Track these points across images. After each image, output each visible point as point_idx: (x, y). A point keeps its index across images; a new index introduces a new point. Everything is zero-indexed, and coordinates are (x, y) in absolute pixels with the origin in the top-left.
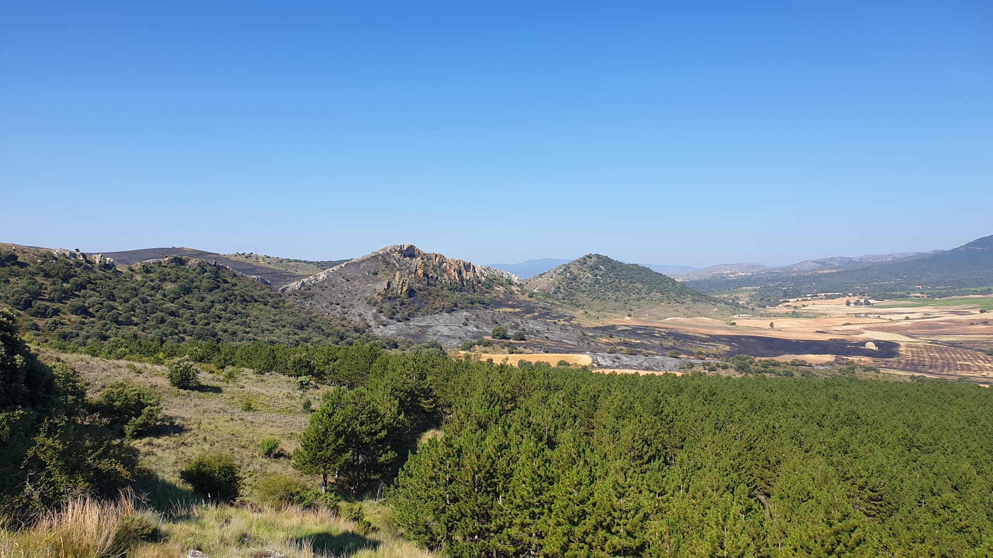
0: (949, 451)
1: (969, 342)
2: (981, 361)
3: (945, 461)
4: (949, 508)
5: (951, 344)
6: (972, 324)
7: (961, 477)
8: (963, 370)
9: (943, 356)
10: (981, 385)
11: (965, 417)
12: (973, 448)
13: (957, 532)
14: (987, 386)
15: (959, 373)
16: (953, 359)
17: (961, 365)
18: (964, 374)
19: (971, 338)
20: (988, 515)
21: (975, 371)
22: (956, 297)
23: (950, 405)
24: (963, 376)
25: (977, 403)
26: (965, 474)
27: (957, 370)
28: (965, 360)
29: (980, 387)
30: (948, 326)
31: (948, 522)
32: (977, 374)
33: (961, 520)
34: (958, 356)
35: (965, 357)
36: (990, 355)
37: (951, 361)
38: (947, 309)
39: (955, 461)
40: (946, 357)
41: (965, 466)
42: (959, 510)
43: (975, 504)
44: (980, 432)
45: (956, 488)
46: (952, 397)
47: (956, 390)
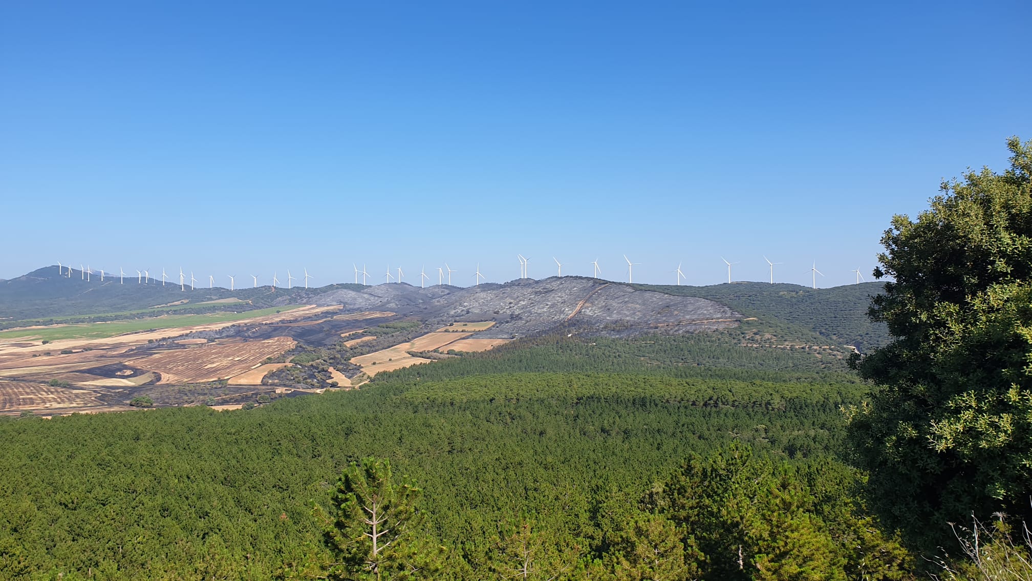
0: (9, 491)
1: (31, 375)
2: (44, 393)
3: (5, 504)
4: (7, 554)
5: (14, 378)
6: (35, 356)
7: (21, 517)
8: (25, 404)
9: (4, 392)
10: (43, 417)
11: (28, 453)
12: (34, 484)
13: (16, 576)
14: (50, 418)
15: (21, 408)
16: (15, 393)
17: (23, 399)
18: (27, 408)
19: (34, 370)
20: (47, 549)
21: (38, 404)
22: (18, 328)
23: (12, 442)
24: (25, 411)
25: (40, 436)
26: (25, 513)
27: (20, 405)
28: (28, 394)
29: (42, 420)
30: (10, 359)
31: (6, 569)
32: (41, 407)
33: (19, 563)
34: (21, 390)
35: (28, 390)
36: (52, 386)
37: (14, 396)
38: (9, 341)
39: (15, 501)
40: (8, 393)
41: (26, 503)
42: (18, 553)
43: (34, 541)
44: (42, 466)
45: (15, 530)
46: (14, 434)
47: (18, 427)
